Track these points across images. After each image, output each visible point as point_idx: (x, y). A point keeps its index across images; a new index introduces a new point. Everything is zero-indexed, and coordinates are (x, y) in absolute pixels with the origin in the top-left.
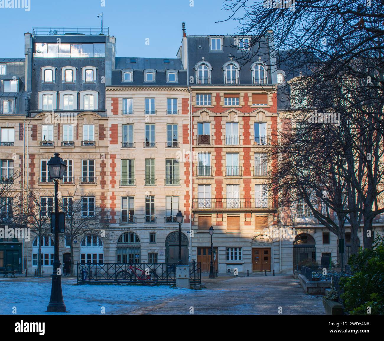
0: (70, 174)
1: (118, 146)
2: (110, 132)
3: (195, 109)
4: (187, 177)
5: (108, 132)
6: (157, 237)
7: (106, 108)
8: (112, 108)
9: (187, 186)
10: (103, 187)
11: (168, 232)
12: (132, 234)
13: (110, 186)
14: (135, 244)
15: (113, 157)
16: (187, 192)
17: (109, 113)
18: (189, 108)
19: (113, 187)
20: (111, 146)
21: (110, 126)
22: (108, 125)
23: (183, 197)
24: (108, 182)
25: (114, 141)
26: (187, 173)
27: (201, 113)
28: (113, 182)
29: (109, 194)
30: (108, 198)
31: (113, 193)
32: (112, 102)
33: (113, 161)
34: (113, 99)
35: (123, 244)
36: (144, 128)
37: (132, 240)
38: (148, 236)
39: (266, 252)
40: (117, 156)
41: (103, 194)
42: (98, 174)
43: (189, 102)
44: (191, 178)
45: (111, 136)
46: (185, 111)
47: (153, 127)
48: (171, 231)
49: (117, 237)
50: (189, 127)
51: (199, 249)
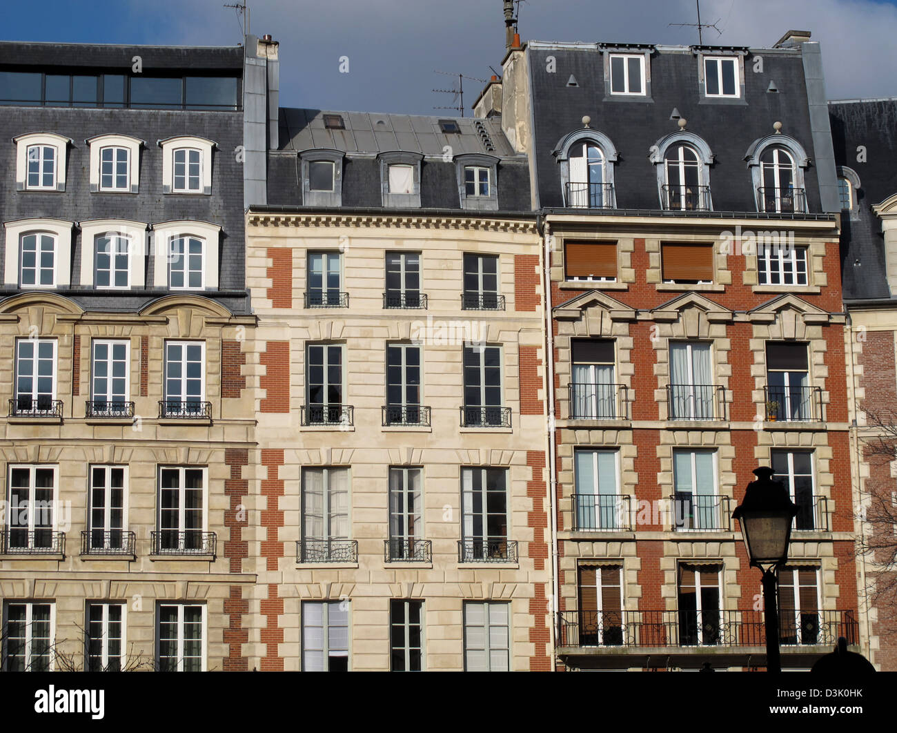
1: (293, 419)
2: (261, 370)
3: (562, 294)
4: (539, 534)
5: (255, 370)
7: (249, 283)
8: (269, 283)
9: (539, 566)
10: (235, 568)
13: (262, 562)
15: (273, 458)
16: (540, 587)
17: (260, 303)
18: (539, 290)
19: (272, 566)
20: (269, 421)
21: (261, 347)
22: (254, 341)
23: (524, 606)
24: (255, 549)
25: (276, 402)
26: (536, 519)
27: (585, 307)
28: (273, 550)
29: (259, 593)
30: (255, 606)
31: (273, 588)
32: (270, 263)
33: (273, 472)
34: (272, 252)
36: (382, 356)
40: (288, 457)
41: (236, 592)
42: (219, 518)
43: (539, 270)
44: (550, 535)
45: (264, 382)
46: (526, 300)
47: (414, 355)
50: (541, 354)
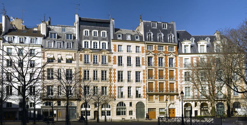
0: (97, 77)
1: (117, 65)
2: (113, 59)
3: (147, 51)
4: (144, 79)
5: (112, 59)
6: (132, 104)
7: (111, 49)
8: (114, 49)
9: (144, 83)
10: (110, 82)
11: (137, 102)
12: (122, 103)
13: (113, 82)
14: (124, 107)
15: (115, 70)
16: (144, 85)
17: (113, 51)
18: (144, 51)
19: (115, 82)
20: (114, 65)
21: (113, 56)
22: (112, 56)
23: (143, 87)
24: (113, 80)
25: (115, 63)
26: (144, 78)
27: (149, 53)
28: (115, 81)
29: (113, 86)
30: (113, 87)
31: (115, 85)
32: (114, 46)
33: (115, 71)
34: (114, 45)
35: (119, 107)
36: (127, 58)
37: (122, 105)
38: (129, 104)
39: (174, 110)
40: (116, 70)
41: (111, 85)
42: (109, 77)
43: (144, 48)
44: (145, 80)
45: (113, 61)
47: (130, 58)
48: (138, 102)
49: (117, 104)
50: (144, 58)
51: (149, 109)
